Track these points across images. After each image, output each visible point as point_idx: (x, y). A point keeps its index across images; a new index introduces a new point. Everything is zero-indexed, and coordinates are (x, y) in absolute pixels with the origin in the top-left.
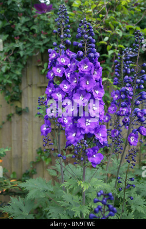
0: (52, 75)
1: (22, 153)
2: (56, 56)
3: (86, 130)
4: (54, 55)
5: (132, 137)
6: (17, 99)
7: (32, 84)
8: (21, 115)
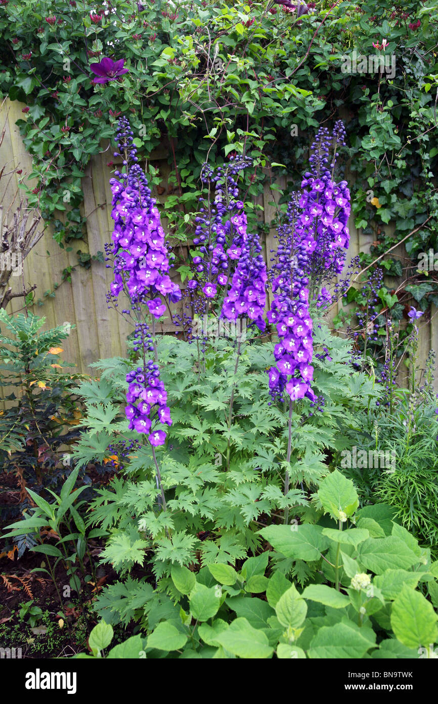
0: (117, 215)
1: (99, 345)
2: (120, 190)
3: (147, 282)
4: (118, 188)
5: (209, 288)
6: (79, 236)
7: (105, 204)
8: (90, 268)
